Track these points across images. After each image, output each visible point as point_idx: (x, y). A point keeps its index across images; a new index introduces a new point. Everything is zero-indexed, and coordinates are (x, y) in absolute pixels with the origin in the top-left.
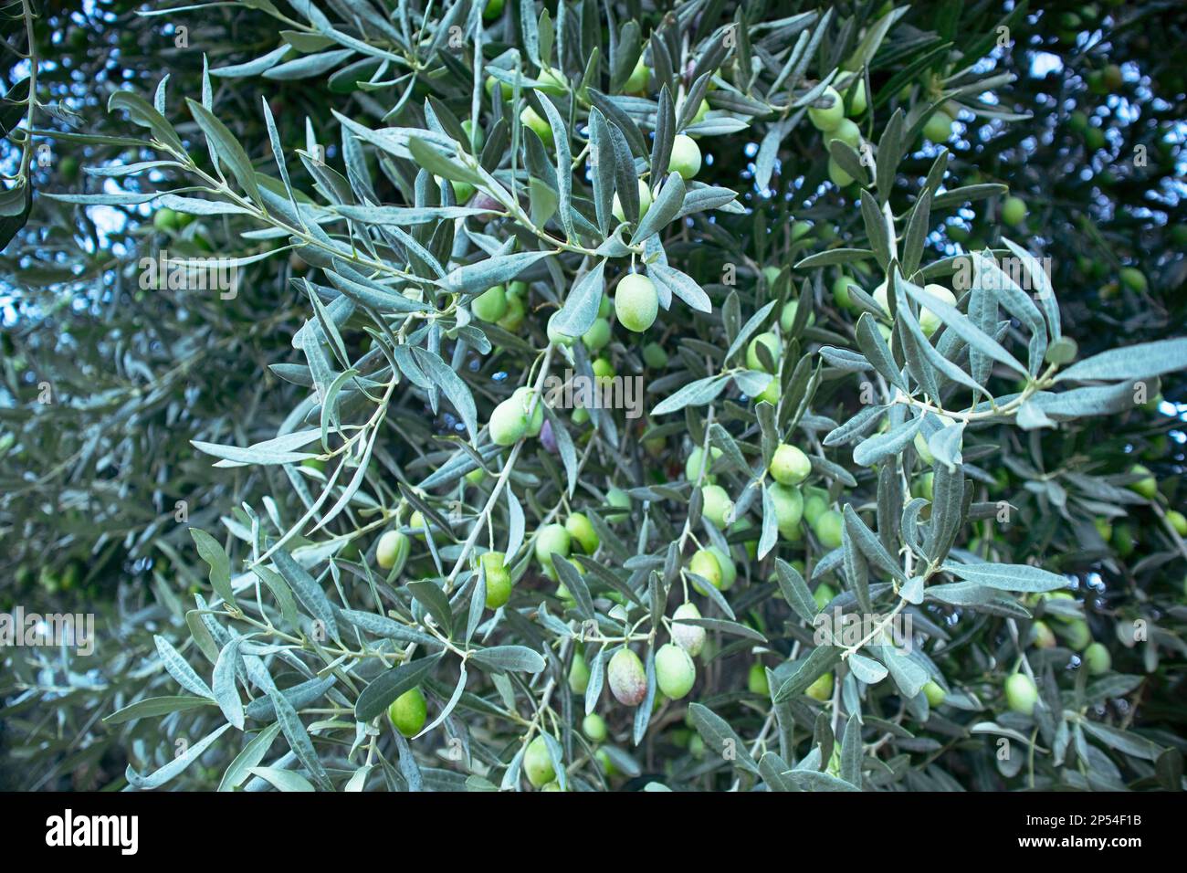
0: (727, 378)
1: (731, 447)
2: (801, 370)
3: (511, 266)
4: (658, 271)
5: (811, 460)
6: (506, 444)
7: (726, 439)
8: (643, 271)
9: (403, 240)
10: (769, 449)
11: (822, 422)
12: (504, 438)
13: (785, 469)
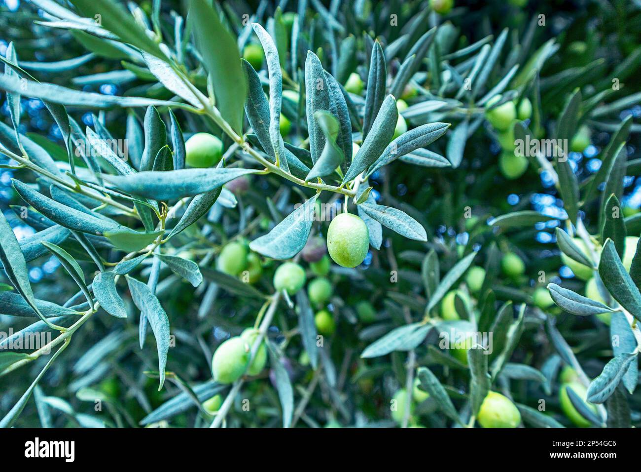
0: (428, 328)
1: (440, 393)
2: (503, 318)
3: (209, 179)
4: (369, 210)
5: (519, 409)
6: (226, 381)
7: (434, 385)
8: (354, 210)
9: (116, 165)
10: (479, 396)
11: (524, 371)
12: (223, 376)
13: (495, 418)
